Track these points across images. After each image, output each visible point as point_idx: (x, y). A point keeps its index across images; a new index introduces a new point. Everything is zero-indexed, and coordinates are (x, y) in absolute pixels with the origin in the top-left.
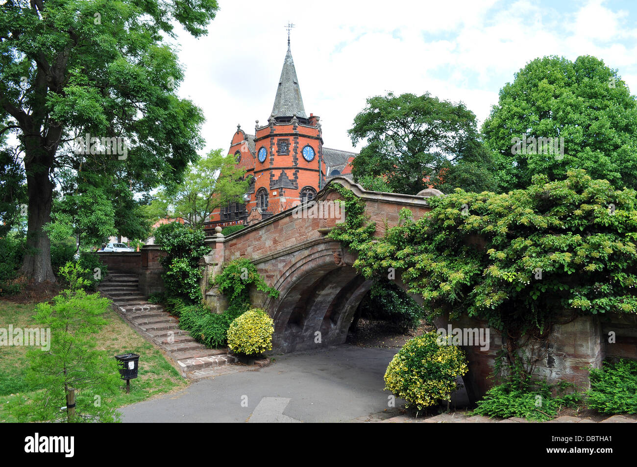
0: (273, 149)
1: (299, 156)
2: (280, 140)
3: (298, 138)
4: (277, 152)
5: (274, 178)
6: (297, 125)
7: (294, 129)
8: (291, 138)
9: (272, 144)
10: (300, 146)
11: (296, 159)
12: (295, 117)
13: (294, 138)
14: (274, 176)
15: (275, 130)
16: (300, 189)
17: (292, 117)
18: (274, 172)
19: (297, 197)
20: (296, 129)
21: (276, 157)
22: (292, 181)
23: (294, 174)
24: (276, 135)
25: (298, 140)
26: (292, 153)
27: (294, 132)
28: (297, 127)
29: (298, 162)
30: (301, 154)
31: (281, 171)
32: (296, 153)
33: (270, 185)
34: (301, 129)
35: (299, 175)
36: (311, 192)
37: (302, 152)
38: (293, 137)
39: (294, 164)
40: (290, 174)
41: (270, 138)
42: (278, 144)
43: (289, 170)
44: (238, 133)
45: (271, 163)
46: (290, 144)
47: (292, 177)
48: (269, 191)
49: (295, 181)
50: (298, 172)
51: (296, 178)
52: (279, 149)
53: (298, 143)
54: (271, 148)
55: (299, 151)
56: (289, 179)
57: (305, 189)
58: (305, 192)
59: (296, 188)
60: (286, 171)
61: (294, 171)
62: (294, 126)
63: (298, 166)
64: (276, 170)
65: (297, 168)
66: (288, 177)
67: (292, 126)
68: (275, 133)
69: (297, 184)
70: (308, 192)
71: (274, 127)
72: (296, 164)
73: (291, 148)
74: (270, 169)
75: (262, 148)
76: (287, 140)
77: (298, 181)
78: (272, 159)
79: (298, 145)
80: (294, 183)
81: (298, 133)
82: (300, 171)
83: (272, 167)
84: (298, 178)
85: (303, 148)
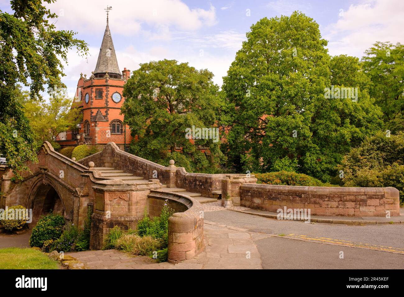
0: (93, 95)
2: (97, 89)
3: (109, 88)
4: (95, 97)
5: (93, 115)
8: (104, 88)
9: (92, 92)
10: (110, 93)
11: (107, 102)
12: (107, 74)
14: (93, 113)
15: (94, 82)
16: (110, 121)
17: (105, 73)
18: (93, 110)
19: (108, 127)
20: (107, 82)
21: (94, 100)
22: (105, 117)
23: (106, 112)
24: (95, 86)
25: (109, 89)
26: (105, 98)
27: (106, 84)
28: (108, 80)
29: (108, 104)
31: (97, 110)
32: (107, 98)
33: (91, 119)
34: (111, 82)
35: (109, 112)
36: (119, 123)
37: (112, 97)
38: (105, 87)
39: (106, 105)
40: (103, 112)
41: (90, 88)
42: (95, 92)
43: (103, 109)
44: (81, 79)
45: (91, 104)
46: (103, 92)
47: (104, 114)
48: (90, 123)
49: (106, 116)
51: (107, 114)
52: (97, 95)
53: (109, 91)
54: (91, 94)
55: (109, 96)
57: (114, 121)
58: (114, 123)
59: (107, 121)
60: (101, 110)
61: (105, 110)
62: (106, 80)
63: (109, 106)
64: (94, 109)
65: (108, 108)
66: (102, 114)
67: (105, 80)
68: (94, 84)
70: (116, 123)
71: (93, 81)
73: (104, 94)
74: (90, 108)
75: (87, 93)
76: (102, 89)
77: (108, 116)
78: (92, 102)
79: (108, 93)
80: (106, 118)
81: (109, 84)
82: (110, 109)
83: (92, 107)
84: (108, 114)
85: (113, 94)
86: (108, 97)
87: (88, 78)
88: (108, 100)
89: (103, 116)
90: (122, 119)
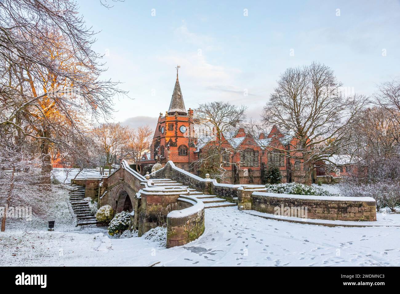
0: (166, 128)
1: (178, 131)
2: (169, 123)
3: (177, 123)
5: (167, 142)
6: (177, 116)
8: (174, 123)
9: (166, 126)
10: (179, 126)
11: (176, 133)
12: (176, 112)
14: (166, 140)
16: (178, 146)
19: (177, 150)
21: (167, 131)
22: (174, 143)
23: (176, 140)
26: (174, 130)
27: (176, 120)
29: (177, 134)
30: (179, 130)
32: (176, 130)
33: (165, 144)
34: (179, 118)
36: (184, 147)
37: (179, 129)
41: (165, 123)
42: (168, 126)
46: (174, 126)
47: (174, 141)
48: (164, 147)
49: (176, 143)
50: (177, 138)
52: (169, 128)
53: (177, 125)
55: (178, 128)
57: (181, 146)
59: (177, 146)
60: (172, 138)
61: (175, 138)
63: (177, 136)
64: (168, 138)
66: (172, 141)
67: (175, 117)
68: (167, 120)
69: (177, 144)
71: (167, 118)
72: (176, 135)
73: (174, 128)
74: (165, 137)
75: (163, 127)
76: (172, 124)
77: (177, 143)
79: (177, 126)
81: (178, 120)
82: (178, 138)
83: (166, 136)
84: (177, 141)
85: (180, 127)
87: (164, 115)
88: (177, 131)
90: (187, 145)
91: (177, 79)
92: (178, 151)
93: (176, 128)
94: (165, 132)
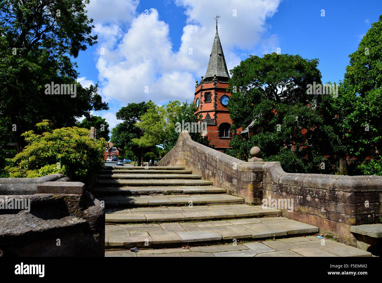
0: (202, 100)
2: (206, 93)
4: (204, 101)
5: (202, 118)
6: (216, 82)
7: (214, 85)
8: (212, 91)
9: (202, 96)
11: (216, 105)
12: (215, 77)
13: (214, 91)
14: (202, 116)
16: (219, 125)
17: (213, 77)
19: (216, 130)
20: (216, 85)
21: (204, 104)
23: (215, 115)
24: (204, 90)
25: (217, 92)
26: (213, 101)
27: (214, 87)
29: (217, 107)
30: (220, 102)
31: (206, 113)
34: (219, 85)
35: (218, 115)
36: (227, 127)
37: (220, 100)
39: (214, 108)
40: (212, 115)
41: (200, 93)
42: (205, 96)
43: (211, 112)
45: (201, 109)
46: (212, 95)
47: (213, 117)
49: (215, 119)
50: (217, 113)
51: (216, 117)
52: (205, 99)
53: (217, 94)
54: (201, 98)
56: (211, 118)
57: (223, 124)
59: (216, 124)
60: (210, 113)
61: (214, 113)
63: (217, 109)
64: (204, 113)
65: (216, 111)
66: (210, 117)
67: (213, 83)
68: (203, 88)
69: (216, 122)
70: (225, 127)
71: (203, 85)
73: (212, 98)
74: (200, 113)
75: (197, 99)
76: (210, 93)
77: (217, 120)
78: (202, 106)
79: (217, 96)
80: (214, 121)
81: (217, 87)
82: (219, 112)
85: (221, 97)
86: (217, 100)
88: (217, 103)
89: (212, 119)
90: (230, 122)
91: (217, 34)
92: (218, 131)
93: (216, 99)
94: (200, 105)
